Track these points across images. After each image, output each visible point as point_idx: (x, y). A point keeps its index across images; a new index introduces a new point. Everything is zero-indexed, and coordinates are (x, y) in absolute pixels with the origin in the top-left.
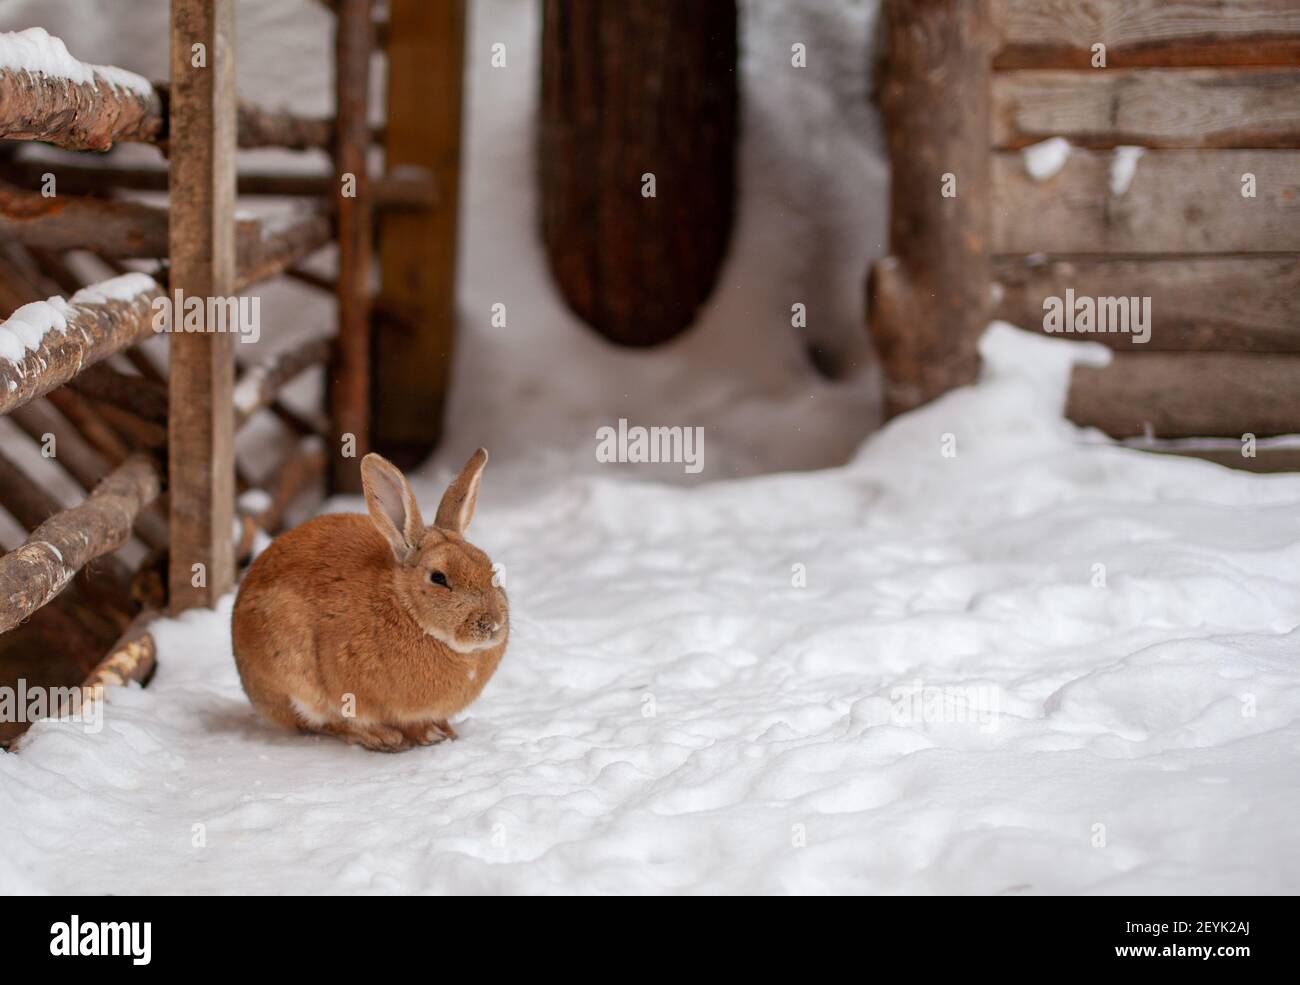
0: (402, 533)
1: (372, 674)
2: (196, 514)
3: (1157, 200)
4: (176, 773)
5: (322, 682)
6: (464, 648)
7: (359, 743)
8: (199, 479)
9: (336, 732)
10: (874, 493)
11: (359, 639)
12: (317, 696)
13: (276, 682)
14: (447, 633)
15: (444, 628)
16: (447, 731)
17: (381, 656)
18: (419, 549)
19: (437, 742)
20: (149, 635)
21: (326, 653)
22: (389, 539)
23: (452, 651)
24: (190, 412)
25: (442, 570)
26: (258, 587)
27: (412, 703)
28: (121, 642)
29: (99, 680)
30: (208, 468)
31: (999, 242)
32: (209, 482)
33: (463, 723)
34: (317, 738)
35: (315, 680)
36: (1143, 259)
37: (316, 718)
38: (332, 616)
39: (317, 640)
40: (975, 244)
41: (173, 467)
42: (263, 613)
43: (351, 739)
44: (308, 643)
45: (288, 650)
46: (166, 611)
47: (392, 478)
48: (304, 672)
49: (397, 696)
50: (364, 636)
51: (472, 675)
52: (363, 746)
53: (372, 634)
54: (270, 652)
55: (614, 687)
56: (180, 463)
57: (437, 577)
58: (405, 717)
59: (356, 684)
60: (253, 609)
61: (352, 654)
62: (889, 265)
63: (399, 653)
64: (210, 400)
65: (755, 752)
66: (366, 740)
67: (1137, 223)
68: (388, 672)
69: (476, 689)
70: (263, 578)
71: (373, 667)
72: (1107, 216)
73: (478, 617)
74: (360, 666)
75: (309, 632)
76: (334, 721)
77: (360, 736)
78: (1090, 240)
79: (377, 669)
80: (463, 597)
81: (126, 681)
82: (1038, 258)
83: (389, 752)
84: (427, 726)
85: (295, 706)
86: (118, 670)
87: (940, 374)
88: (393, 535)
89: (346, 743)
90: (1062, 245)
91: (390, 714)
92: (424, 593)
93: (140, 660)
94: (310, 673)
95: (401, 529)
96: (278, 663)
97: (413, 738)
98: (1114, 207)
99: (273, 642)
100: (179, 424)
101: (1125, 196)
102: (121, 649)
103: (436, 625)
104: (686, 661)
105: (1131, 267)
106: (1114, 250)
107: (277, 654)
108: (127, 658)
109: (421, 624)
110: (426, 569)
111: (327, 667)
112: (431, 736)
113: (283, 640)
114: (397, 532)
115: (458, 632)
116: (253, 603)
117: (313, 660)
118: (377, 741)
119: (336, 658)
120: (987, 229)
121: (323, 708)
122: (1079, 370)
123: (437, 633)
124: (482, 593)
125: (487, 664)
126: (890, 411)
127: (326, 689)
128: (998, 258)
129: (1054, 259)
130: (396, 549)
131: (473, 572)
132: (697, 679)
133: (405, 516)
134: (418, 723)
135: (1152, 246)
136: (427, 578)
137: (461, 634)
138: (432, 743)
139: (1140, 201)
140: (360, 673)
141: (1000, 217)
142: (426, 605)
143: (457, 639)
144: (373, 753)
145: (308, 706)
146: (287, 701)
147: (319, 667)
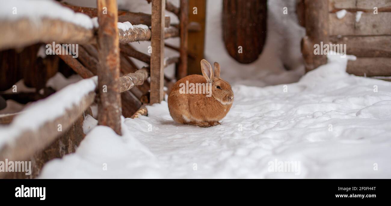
0: (210, 78)
1: (203, 109)
2: (156, 81)
3: (366, 23)
4: (157, 131)
5: (190, 111)
6: (224, 103)
7: (198, 125)
8: (157, 73)
9: (193, 124)
10: (304, 88)
11: (200, 101)
12: (189, 115)
13: (179, 112)
14: (221, 100)
15: (220, 98)
16: (218, 123)
17: (205, 104)
18: (213, 81)
19: (216, 125)
20: (146, 108)
21: (191, 104)
22: (207, 79)
23: (221, 104)
24: (155, 58)
25: (219, 86)
26: (174, 91)
27: (212, 116)
28: (141, 108)
29: (137, 114)
30: (159, 71)
31: (331, 33)
32: (159, 74)
33: (222, 122)
34: (189, 125)
35: (189, 111)
36: (363, 36)
37: (188, 120)
38: (193, 96)
39: (189, 102)
40: (326, 33)
41: (151, 70)
42: (176, 96)
43: (197, 125)
44: (187, 102)
45: (182, 104)
46: (149, 104)
47: (208, 65)
48: (186, 109)
49: (208, 114)
50: (201, 100)
51: (225, 110)
52: (200, 126)
53: (203, 100)
54: (178, 105)
55: (255, 116)
56: (153, 69)
57: (218, 87)
58: (209, 119)
59: (199, 111)
60: (174, 95)
61: (198, 104)
62: (306, 38)
63: (209, 104)
64: (160, 55)
65: (293, 122)
66: (200, 125)
67: (362, 28)
68: (207, 108)
69: (225, 114)
70: (176, 88)
71: (203, 107)
72: (355, 27)
73: (228, 96)
74: (200, 107)
75: (187, 100)
76: (192, 121)
77: (199, 124)
78: (351, 32)
79: (204, 108)
80: (224, 91)
81: (142, 115)
82: (340, 36)
83: (205, 127)
84: (214, 122)
85: (183, 117)
86: (140, 113)
87: (318, 62)
88: (207, 78)
89: (195, 126)
90: (345, 34)
91: (206, 119)
92: (215, 90)
93: (145, 112)
94: (188, 109)
95: (209, 77)
96: (180, 107)
97: (211, 124)
98: (357, 25)
99: (179, 102)
100: (153, 60)
101: (359, 22)
102: (140, 110)
103: (218, 98)
104: (270, 112)
105: (361, 38)
106: (356, 34)
107: (180, 105)
108: (142, 111)
109: (215, 97)
110: (215, 85)
111: (192, 108)
112: (215, 124)
113: (181, 102)
114: (208, 78)
115: (223, 99)
116: (173, 94)
117: (188, 106)
118: (203, 125)
119: (194, 106)
120: (328, 30)
121: (190, 118)
122: (349, 61)
123: (218, 100)
124: (229, 91)
125: (229, 107)
126: (307, 71)
127: (191, 113)
128: (331, 36)
129: (343, 37)
130: (208, 81)
131: (227, 86)
132: (273, 115)
133: (210, 74)
134: (212, 121)
135: (365, 33)
136: (216, 87)
137: (224, 100)
138: (215, 125)
139: (362, 23)
140: (200, 109)
141: (331, 28)
142: (216, 93)
143: (223, 101)
144: (202, 128)
145: (187, 117)
146: (182, 116)
147: (189, 108)
